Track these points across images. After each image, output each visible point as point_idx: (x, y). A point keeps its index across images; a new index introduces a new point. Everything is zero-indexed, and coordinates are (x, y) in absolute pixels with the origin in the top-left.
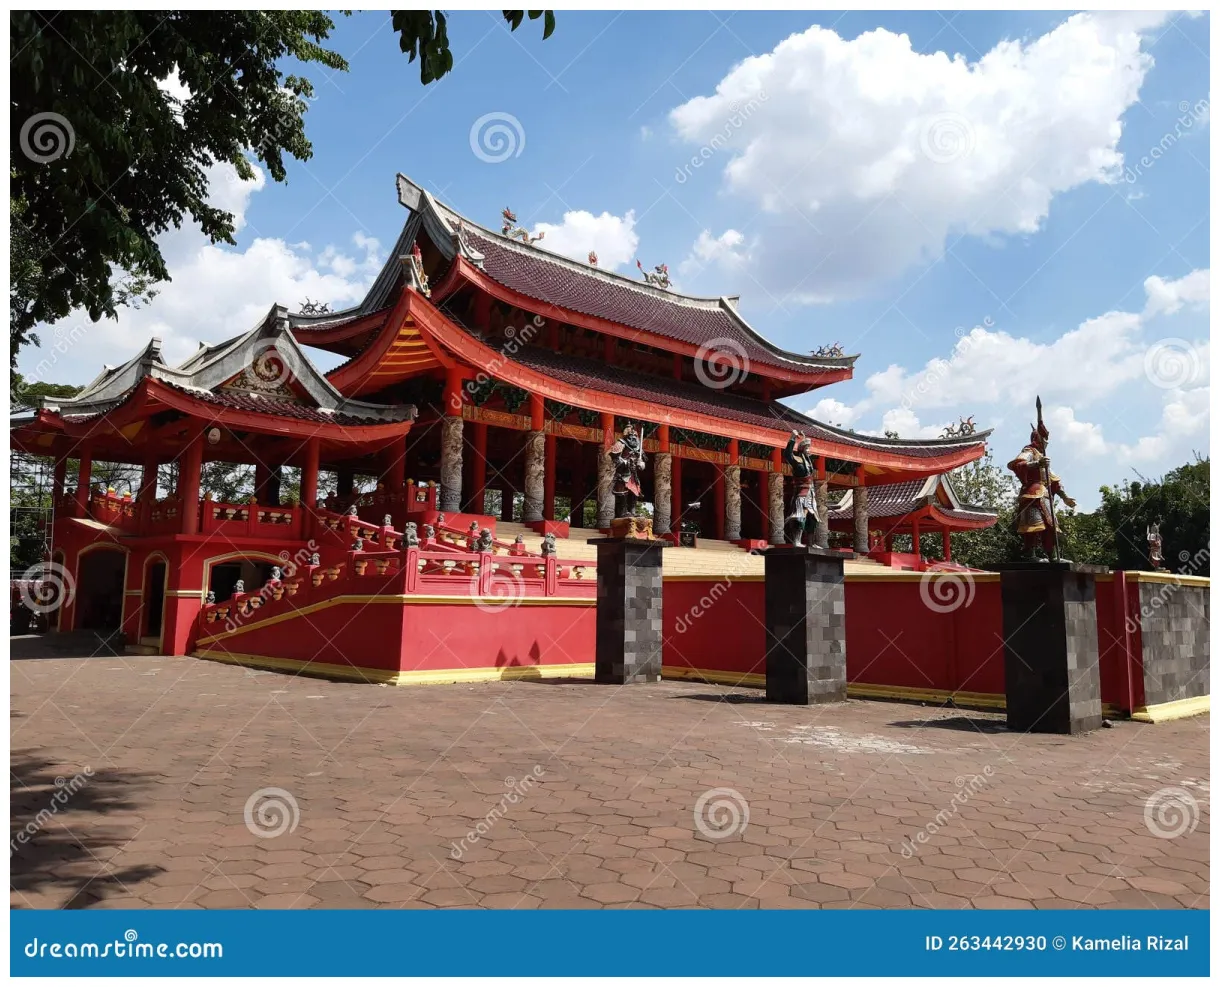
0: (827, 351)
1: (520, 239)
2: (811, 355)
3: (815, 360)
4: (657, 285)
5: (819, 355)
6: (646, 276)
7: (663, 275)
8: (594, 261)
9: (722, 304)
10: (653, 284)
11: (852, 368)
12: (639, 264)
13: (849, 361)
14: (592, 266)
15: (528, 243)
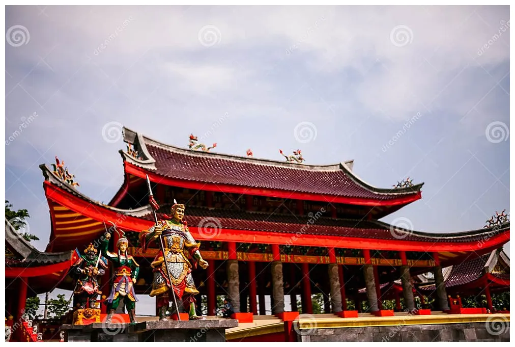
0: (403, 184)
1: (200, 149)
2: (394, 188)
3: (396, 190)
4: (295, 162)
5: (399, 187)
6: (287, 158)
7: (299, 156)
8: (250, 154)
9: (341, 167)
10: (292, 162)
11: (420, 192)
12: (281, 152)
13: (418, 187)
14: (250, 157)
15: (206, 151)
